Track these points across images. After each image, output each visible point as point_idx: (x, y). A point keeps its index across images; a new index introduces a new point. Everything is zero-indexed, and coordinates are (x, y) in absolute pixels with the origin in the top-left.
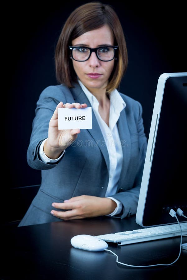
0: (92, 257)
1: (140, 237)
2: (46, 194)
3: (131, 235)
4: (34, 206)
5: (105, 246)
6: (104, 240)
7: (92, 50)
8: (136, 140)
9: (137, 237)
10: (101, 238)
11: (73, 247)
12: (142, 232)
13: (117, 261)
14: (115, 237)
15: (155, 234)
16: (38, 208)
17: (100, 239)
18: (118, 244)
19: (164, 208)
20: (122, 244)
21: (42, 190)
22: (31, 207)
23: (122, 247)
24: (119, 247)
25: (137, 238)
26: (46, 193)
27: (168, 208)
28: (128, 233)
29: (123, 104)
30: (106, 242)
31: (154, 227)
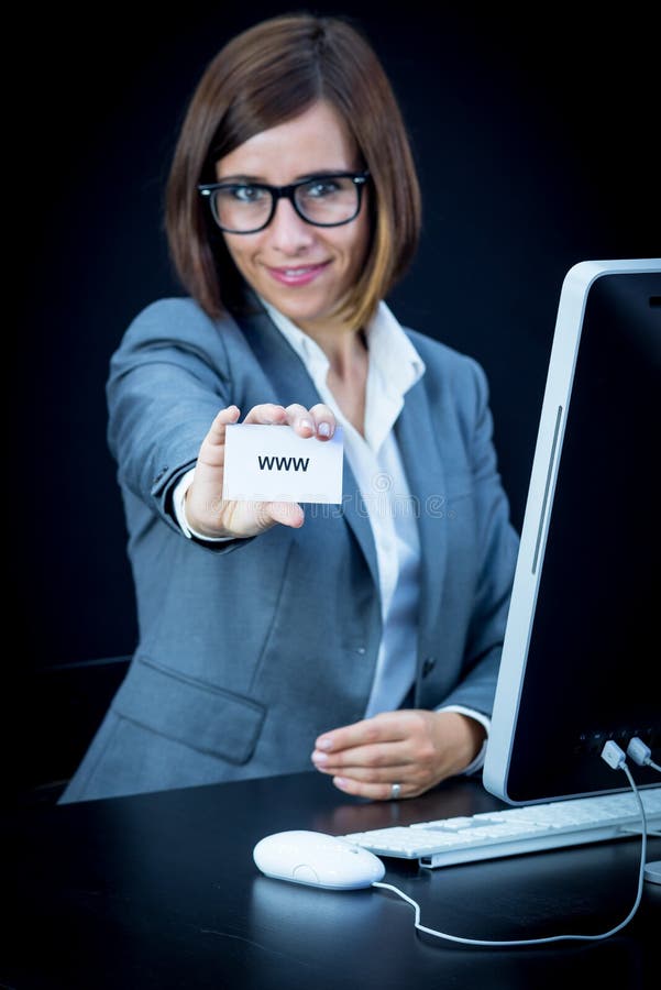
0: (330, 909)
1: (500, 838)
2: (163, 673)
3: (468, 832)
4: (122, 717)
5: (376, 870)
6: (372, 850)
7: (277, 193)
8: (466, 491)
9: (488, 838)
10: (361, 844)
11: (262, 875)
12: (505, 822)
13: (417, 925)
14: (409, 840)
15: (551, 828)
16: (136, 723)
17: (357, 845)
18: (422, 865)
19: (583, 738)
20: (435, 863)
21: (145, 660)
22: (110, 720)
23: (434, 876)
24: (425, 875)
25: (489, 843)
26: (163, 669)
27: (597, 736)
28: (454, 827)
29: (415, 365)
30: (380, 857)
31: (548, 803)
